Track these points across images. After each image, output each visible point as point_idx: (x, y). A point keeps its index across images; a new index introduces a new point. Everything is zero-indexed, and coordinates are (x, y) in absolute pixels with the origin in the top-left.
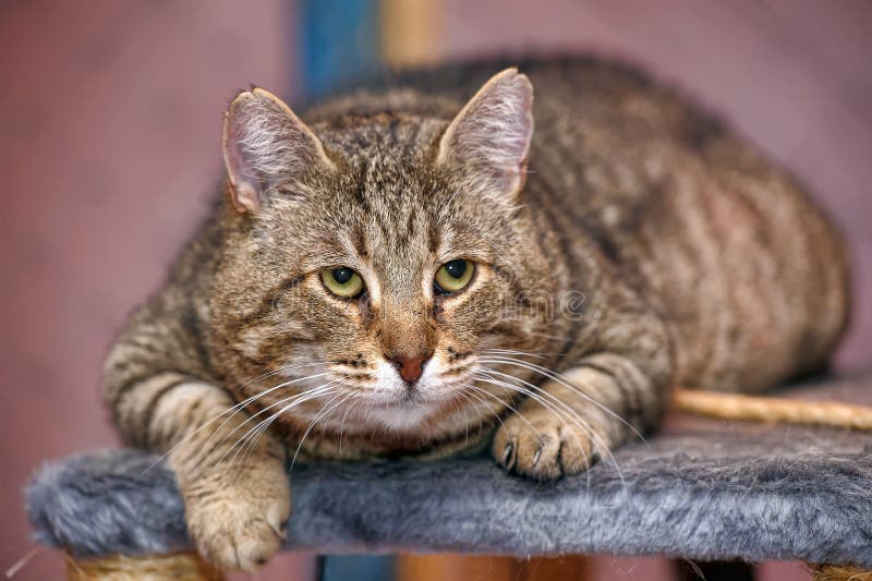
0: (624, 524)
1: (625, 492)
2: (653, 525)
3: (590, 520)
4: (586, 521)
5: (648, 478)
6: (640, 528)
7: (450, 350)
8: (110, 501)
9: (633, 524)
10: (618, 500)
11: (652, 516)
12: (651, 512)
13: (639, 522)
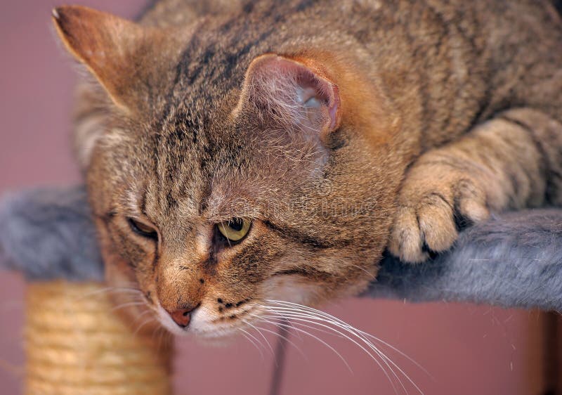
0: (501, 276)
1: (504, 246)
2: (528, 279)
3: (471, 270)
4: (467, 272)
5: (525, 232)
6: (515, 281)
7: (220, 301)
8: (53, 230)
9: (509, 276)
10: (497, 253)
11: (527, 271)
12: (526, 267)
13: (516, 275)
